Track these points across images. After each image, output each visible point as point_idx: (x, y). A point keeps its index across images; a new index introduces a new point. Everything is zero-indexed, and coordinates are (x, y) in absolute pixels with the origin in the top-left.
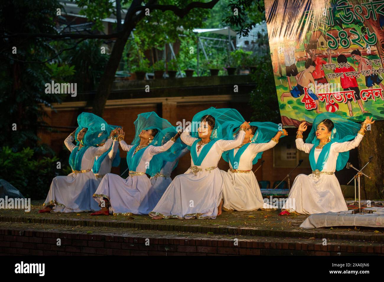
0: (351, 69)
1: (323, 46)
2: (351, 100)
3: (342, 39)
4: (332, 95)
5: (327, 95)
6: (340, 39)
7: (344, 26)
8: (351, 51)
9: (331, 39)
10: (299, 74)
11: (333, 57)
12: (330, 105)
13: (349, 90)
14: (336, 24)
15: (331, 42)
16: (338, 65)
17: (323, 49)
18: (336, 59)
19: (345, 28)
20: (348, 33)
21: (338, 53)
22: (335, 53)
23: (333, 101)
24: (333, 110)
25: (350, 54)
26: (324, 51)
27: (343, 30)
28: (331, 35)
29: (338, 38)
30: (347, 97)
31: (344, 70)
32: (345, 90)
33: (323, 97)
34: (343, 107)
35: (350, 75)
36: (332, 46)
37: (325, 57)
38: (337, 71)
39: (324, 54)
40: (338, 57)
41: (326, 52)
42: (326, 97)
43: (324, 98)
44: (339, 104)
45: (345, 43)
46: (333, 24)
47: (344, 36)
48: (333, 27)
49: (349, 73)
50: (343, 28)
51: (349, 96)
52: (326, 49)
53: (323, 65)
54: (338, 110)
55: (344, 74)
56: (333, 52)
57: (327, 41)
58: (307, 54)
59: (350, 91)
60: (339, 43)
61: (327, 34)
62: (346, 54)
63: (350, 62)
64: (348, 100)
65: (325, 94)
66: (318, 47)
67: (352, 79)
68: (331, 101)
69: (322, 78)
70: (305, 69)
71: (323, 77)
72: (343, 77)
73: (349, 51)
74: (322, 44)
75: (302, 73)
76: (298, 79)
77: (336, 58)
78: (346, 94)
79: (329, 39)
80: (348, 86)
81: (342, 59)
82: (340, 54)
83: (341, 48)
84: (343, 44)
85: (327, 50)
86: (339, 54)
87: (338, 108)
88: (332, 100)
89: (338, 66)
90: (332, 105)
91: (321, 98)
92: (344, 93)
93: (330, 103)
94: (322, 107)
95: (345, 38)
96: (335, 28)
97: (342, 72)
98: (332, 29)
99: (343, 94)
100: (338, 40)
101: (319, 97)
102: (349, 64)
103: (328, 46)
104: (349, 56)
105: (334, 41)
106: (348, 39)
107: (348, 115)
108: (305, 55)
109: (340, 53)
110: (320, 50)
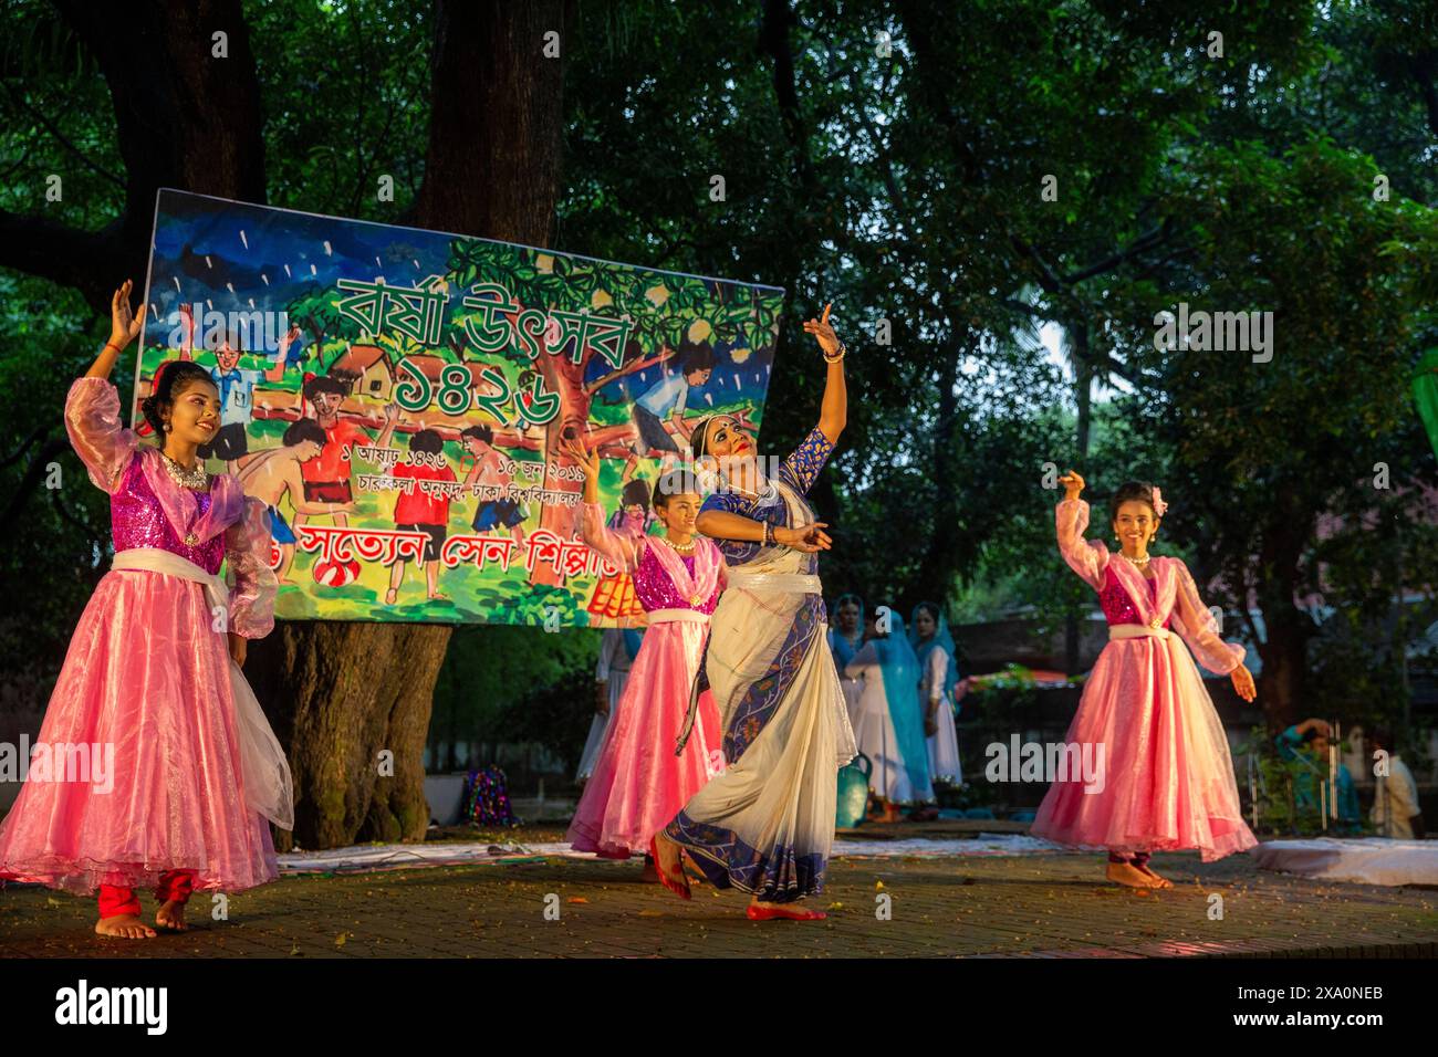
0: (445, 475)
1: (377, 394)
2: (408, 559)
3: (449, 387)
4: (352, 536)
5: (332, 534)
6: (442, 385)
7: (468, 354)
8: (466, 426)
9: (412, 378)
10: (250, 458)
11: (401, 431)
12: (333, 563)
13: (414, 530)
14: (445, 341)
15: (411, 389)
16: (405, 455)
17: (371, 401)
18: (406, 439)
19: (469, 360)
20: (476, 375)
21: (422, 423)
22: (409, 421)
23: (346, 555)
24: (339, 579)
25: (458, 432)
26: (375, 407)
27: (461, 365)
28: (417, 368)
29: (438, 381)
30: (398, 549)
31: (424, 473)
32: (400, 527)
33: (317, 539)
34: (375, 577)
35: (436, 489)
36: (408, 399)
37: (373, 426)
38: (400, 471)
39: (372, 415)
40: (417, 434)
41: (381, 412)
42: (327, 542)
43: (320, 542)
44: (364, 565)
45: (456, 399)
46: (434, 340)
47: (458, 381)
48: (433, 347)
49: (436, 483)
50: (466, 358)
51: (406, 547)
52: (386, 404)
53: (356, 447)
54: (355, 583)
55: (417, 485)
56: (403, 415)
57: (395, 382)
58: (303, 404)
59: (418, 533)
60: (434, 395)
61: (405, 364)
62: (445, 430)
63: (450, 454)
64: (400, 557)
65: (328, 532)
66: (355, 390)
67: (436, 502)
68: (341, 553)
69: (334, 484)
70: (281, 446)
71: (341, 480)
72: (410, 492)
73: (459, 426)
74: (376, 385)
75: (262, 458)
76: (237, 470)
77: (409, 437)
78: (400, 541)
79: (404, 376)
80: (416, 516)
81: (427, 441)
82: (429, 426)
83: (437, 413)
84: (448, 402)
85: (386, 407)
86: (423, 426)
87: (356, 578)
88: (346, 550)
89: (404, 459)
90: (340, 566)
91: (308, 542)
92: (396, 535)
93: (335, 560)
94: (301, 567)
95: (460, 388)
96: (439, 353)
97: (413, 478)
98: (428, 352)
99: (391, 538)
100: (436, 389)
101: (302, 537)
102: (443, 459)
103: (394, 397)
104: (451, 438)
105: (418, 388)
106: (469, 393)
107: (381, 599)
108: (298, 405)
109: (426, 423)
110: (361, 402)
